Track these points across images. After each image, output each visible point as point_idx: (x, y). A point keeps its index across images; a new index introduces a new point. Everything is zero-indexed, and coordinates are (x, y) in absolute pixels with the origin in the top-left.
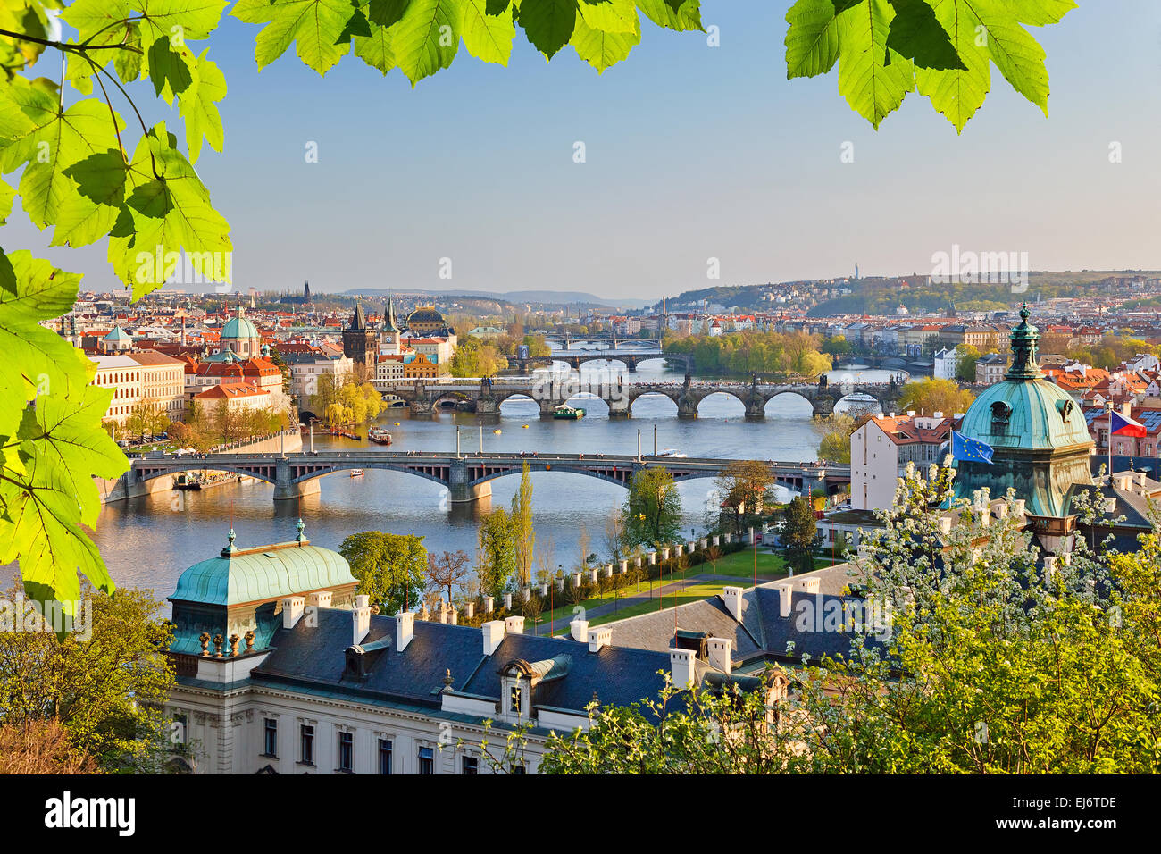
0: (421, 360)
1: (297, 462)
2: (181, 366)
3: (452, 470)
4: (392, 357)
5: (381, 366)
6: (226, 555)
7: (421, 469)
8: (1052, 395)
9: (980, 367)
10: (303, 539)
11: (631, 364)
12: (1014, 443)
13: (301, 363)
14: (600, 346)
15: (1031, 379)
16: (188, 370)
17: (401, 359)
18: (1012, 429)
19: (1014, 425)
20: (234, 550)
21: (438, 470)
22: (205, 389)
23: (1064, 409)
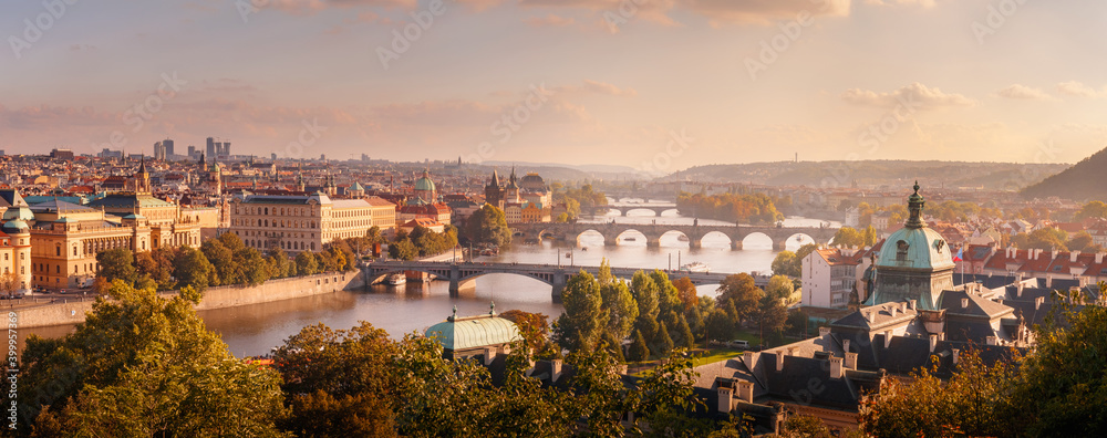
0: (532, 207)
1: (463, 268)
2: (393, 207)
3: (555, 276)
4: (515, 204)
5: (508, 209)
6: (451, 320)
7: (536, 275)
8: (932, 236)
9: (874, 218)
10: (494, 313)
11: (659, 211)
12: (910, 265)
13: (461, 207)
14: (639, 200)
15: (920, 227)
16: (397, 210)
17: (519, 205)
18: (909, 257)
19: (911, 254)
20: (456, 318)
21: (546, 275)
22: (407, 222)
23: (938, 245)
